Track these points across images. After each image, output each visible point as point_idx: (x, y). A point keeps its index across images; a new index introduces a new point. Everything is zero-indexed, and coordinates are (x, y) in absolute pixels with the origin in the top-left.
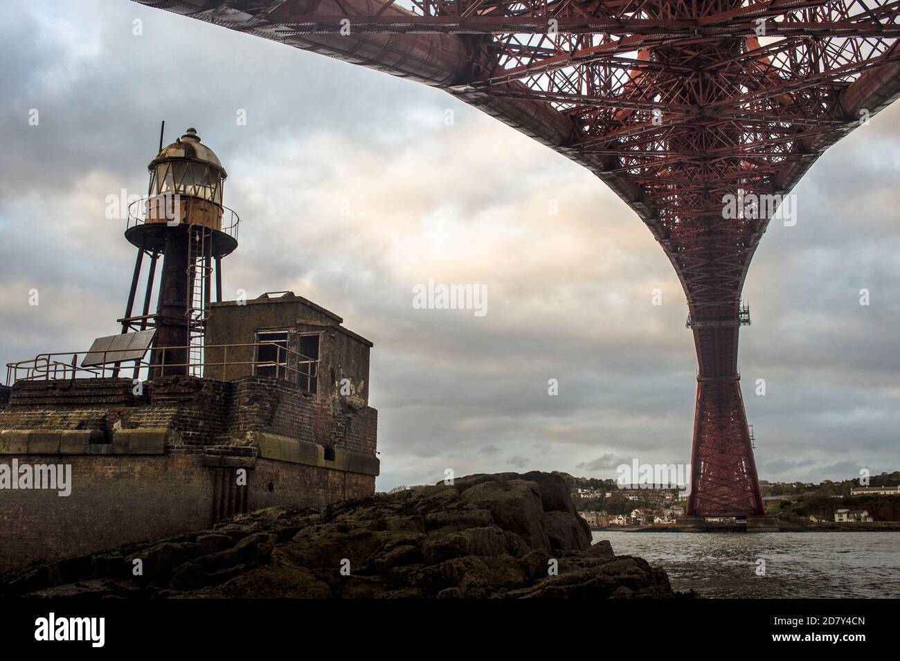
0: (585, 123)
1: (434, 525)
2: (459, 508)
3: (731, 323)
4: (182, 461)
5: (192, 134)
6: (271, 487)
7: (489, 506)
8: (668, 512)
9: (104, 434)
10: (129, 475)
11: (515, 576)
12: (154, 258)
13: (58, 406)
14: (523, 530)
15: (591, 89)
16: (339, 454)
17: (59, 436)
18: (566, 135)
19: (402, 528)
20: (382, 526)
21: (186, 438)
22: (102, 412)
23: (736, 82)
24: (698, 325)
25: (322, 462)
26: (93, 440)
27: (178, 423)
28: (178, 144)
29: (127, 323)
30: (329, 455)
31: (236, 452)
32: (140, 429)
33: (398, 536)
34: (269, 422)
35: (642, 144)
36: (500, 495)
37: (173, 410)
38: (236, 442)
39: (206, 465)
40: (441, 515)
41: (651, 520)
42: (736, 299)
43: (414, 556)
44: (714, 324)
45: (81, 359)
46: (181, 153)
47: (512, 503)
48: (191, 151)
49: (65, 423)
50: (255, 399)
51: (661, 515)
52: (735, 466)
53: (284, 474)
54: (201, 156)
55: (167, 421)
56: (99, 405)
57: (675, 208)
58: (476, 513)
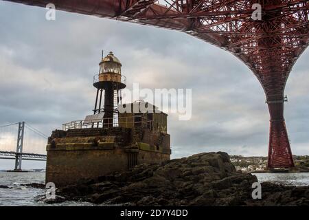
0: (229, 38)
1: (194, 166)
2: (200, 161)
3: (281, 101)
4: (118, 151)
5: (111, 53)
6: (143, 158)
7: (209, 161)
8: (261, 166)
9: (96, 144)
10: (103, 155)
11: (217, 177)
12: (102, 91)
13: (81, 136)
14: (218, 167)
15: (231, 29)
16: (161, 148)
17: (83, 145)
18: (223, 43)
19: (186, 167)
20: (180, 166)
21: (119, 145)
22: (94, 138)
23: (279, 24)
24: (270, 102)
25: (156, 151)
26: (92, 145)
27: (116, 140)
28: (108, 57)
29: (95, 111)
30: (158, 149)
31: (133, 148)
32: (106, 142)
33: (186, 169)
34: (142, 139)
35: (248, 44)
36: (211, 158)
37: (115, 137)
38: (133, 145)
39: (125, 152)
40: (196, 164)
41: (255, 169)
42: (282, 93)
43: (191, 173)
44: (275, 102)
45: (83, 122)
46: (109, 60)
47: (214, 160)
48: (111, 59)
49: (84, 141)
50: (137, 133)
51: (258, 167)
52: (284, 150)
53: (146, 154)
54: (115, 60)
55: (113, 140)
56: (92, 136)
57: (260, 64)
58: (204, 163)
